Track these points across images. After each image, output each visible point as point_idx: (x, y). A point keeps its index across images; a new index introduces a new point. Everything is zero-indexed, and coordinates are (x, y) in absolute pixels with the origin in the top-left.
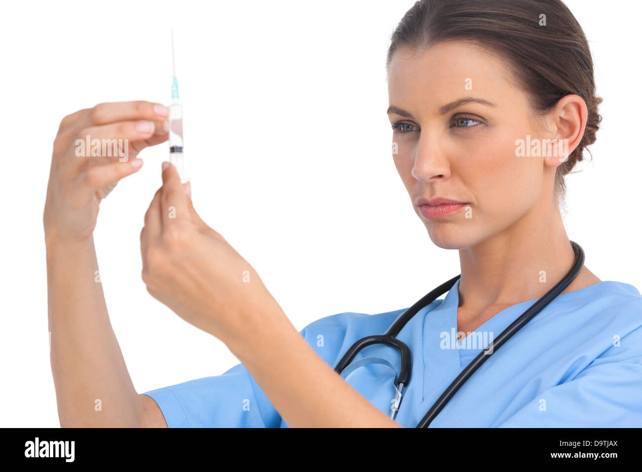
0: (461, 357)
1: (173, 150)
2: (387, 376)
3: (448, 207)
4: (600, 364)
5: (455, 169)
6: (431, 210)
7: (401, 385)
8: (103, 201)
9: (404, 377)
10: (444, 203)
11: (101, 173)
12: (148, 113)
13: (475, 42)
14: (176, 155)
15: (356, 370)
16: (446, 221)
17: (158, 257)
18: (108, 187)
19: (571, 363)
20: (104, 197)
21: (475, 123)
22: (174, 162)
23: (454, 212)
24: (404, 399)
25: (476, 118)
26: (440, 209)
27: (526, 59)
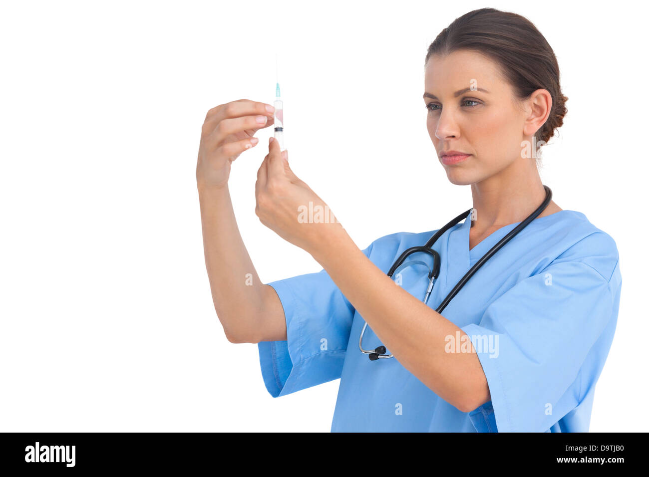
0: (470, 259)
1: (276, 130)
2: (425, 272)
3: (458, 157)
4: (557, 263)
5: (463, 133)
6: (447, 159)
7: (433, 278)
8: (233, 162)
9: (435, 273)
10: (456, 154)
11: (231, 147)
12: (262, 110)
13: (478, 51)
14: (278, 133)
15: (405, 268)
16: (456, 166)
17: (264, 199)
18: (236, 155)
19: (539, 262)
20: (234, 160)
21: (476, 104)
22: (277, 138)
23: (462, 160)
24: (434, 287)
25: (477, 100)
26: (453, 158)
27: (511, 64)
